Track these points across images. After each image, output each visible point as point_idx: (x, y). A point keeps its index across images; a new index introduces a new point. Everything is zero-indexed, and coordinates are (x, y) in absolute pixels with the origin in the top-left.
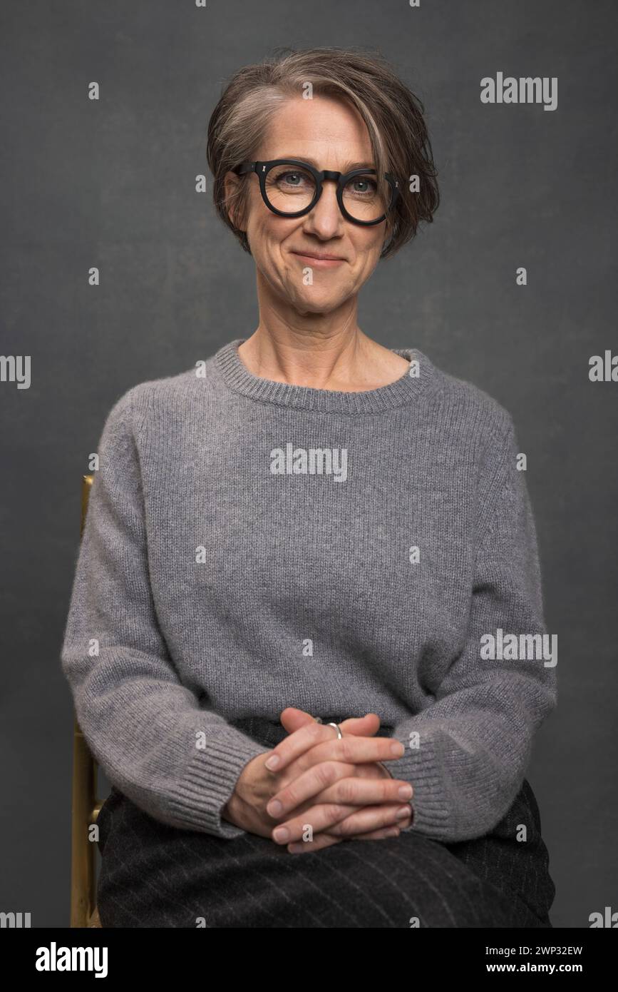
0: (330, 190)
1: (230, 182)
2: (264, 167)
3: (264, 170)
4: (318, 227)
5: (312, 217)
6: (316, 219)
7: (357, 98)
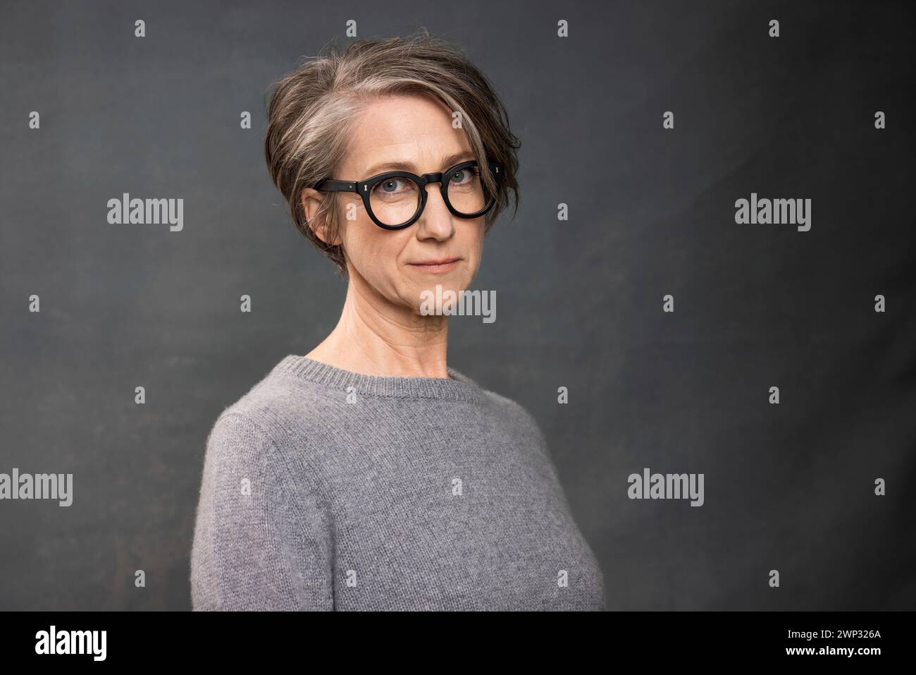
0: (434, 192)
1: (309, 198)
2: (366, 186)
3: (366, 190)
4: (434, 230)
5: (424, 222)
6: (429, 223)
7: (444, 93)
